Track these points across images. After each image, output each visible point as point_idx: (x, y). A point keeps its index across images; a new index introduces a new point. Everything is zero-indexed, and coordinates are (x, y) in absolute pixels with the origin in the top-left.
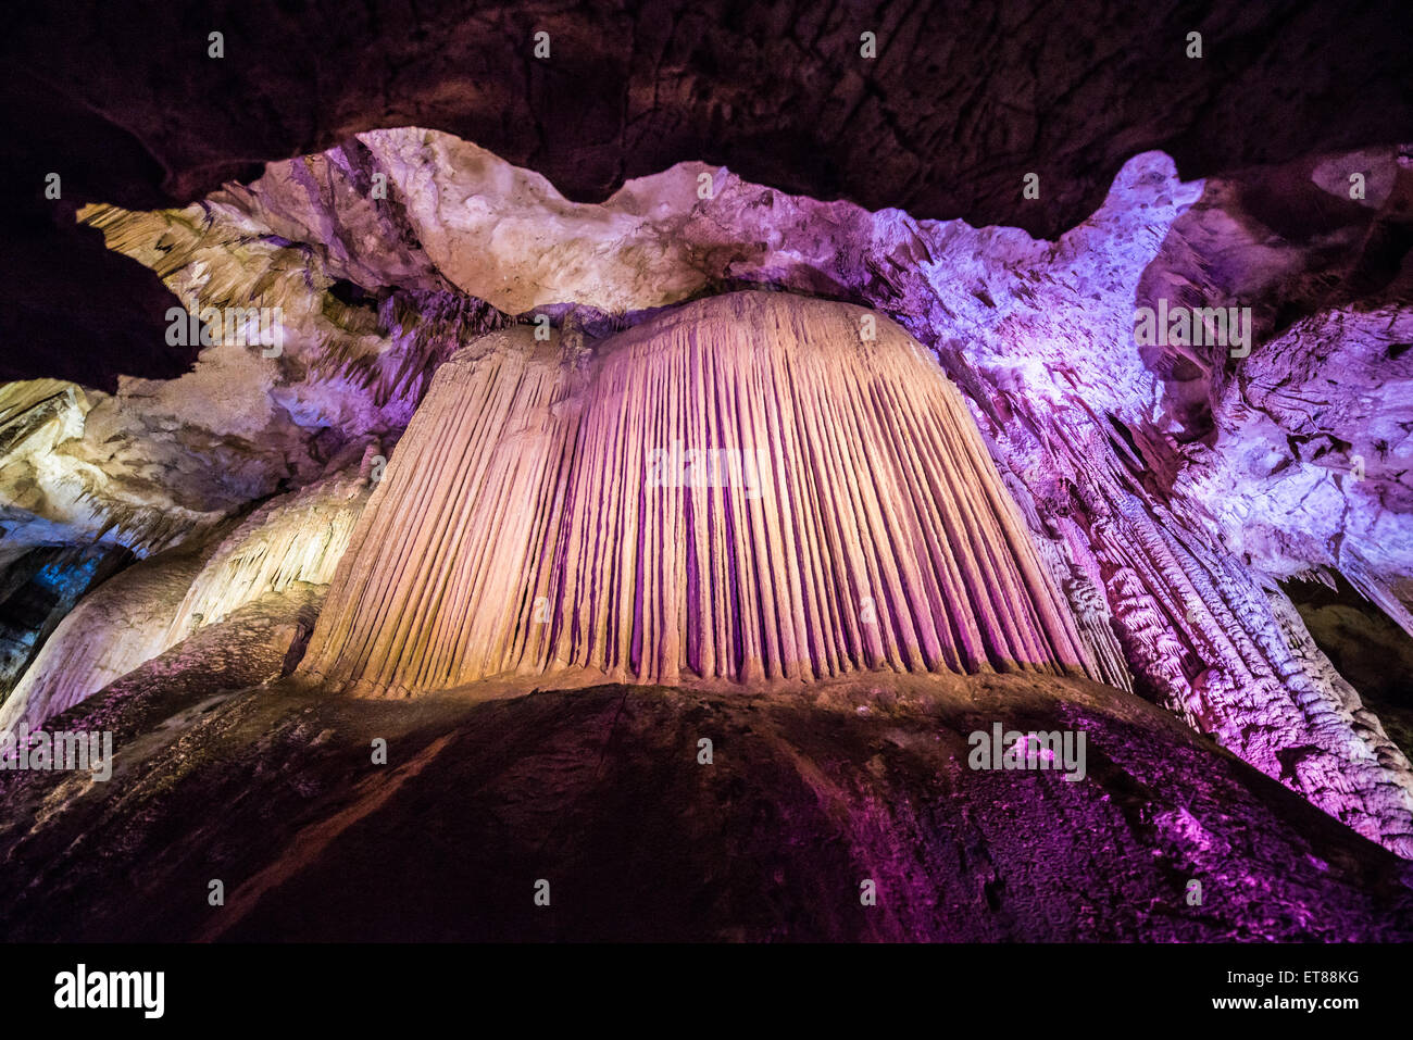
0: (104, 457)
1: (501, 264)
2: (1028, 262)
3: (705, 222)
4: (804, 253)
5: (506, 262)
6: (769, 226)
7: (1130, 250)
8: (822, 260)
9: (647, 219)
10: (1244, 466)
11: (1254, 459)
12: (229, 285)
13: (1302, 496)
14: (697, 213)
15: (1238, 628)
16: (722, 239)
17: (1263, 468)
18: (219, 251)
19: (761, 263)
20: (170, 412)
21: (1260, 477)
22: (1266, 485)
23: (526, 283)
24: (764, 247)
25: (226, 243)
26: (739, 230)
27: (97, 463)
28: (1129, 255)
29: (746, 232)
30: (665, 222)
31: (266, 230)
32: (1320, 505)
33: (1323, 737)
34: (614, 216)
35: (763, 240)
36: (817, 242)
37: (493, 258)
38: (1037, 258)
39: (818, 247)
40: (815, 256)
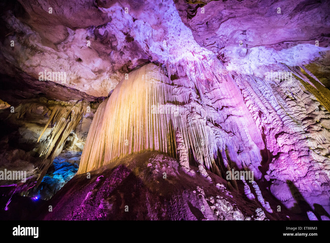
0: (83, 141)
1: (98, 91)
2: (162, 37)
3: (116, 65)
4: (137, 58)
5: (98, 90)
6: (127, 57)
7: (174, 22)
8: (140, 56)
9: (107, 72)
10: (238, 56)
11: (239, 53)
12: (78, 111)
13: (258, 56)
14: (113, 65)
15: (264, 100)
16: (122, 65)
17: (243, 54)
18: (74, 107)
19: (132, 64)
20: (85, 132)
21: (244, 57)
22: (247, 58)
23: (103, 91)
24: (130, 61)
25: (75, 105)
26: (123, 62)
27: (83, 142)
28: (175, 23)
29: (125, 61)
30: (110, 69)
31: (77, 100)
32: (264, 56)
33: (285, 128)
34: (103, 74)
35: (128, 60)
36: (137, 54)
37: (96, 91)
38: (163, 34)
39: (138, 55)
40: (139, 57)
